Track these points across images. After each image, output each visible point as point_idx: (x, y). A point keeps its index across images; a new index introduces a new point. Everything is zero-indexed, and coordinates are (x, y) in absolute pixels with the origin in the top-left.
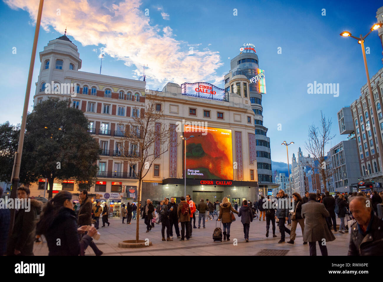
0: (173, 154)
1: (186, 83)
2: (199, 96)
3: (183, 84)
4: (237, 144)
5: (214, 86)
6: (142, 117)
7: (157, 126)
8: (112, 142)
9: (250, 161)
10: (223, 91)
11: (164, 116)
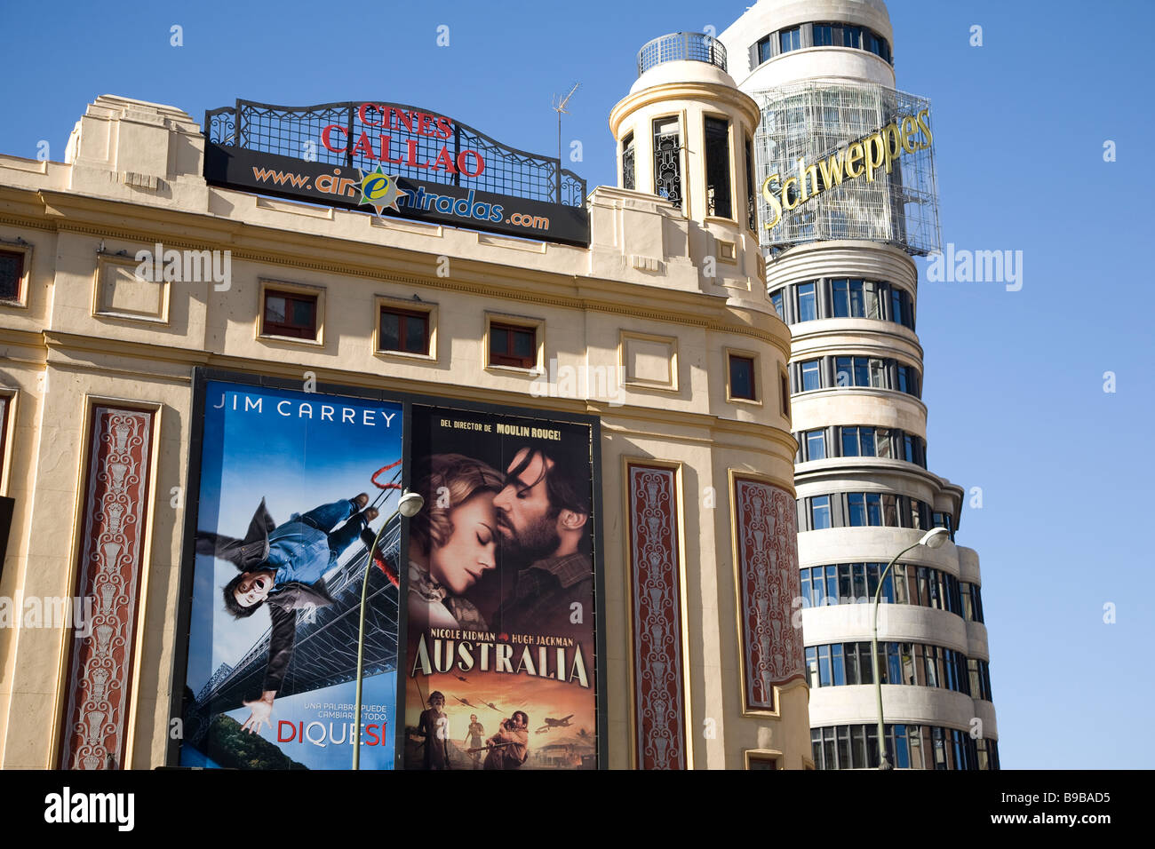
3: (219, 112)
4: (640, 553)
5: (470, 135)
9: (751, 690)
10: (544, 172)
11: (43, 339)
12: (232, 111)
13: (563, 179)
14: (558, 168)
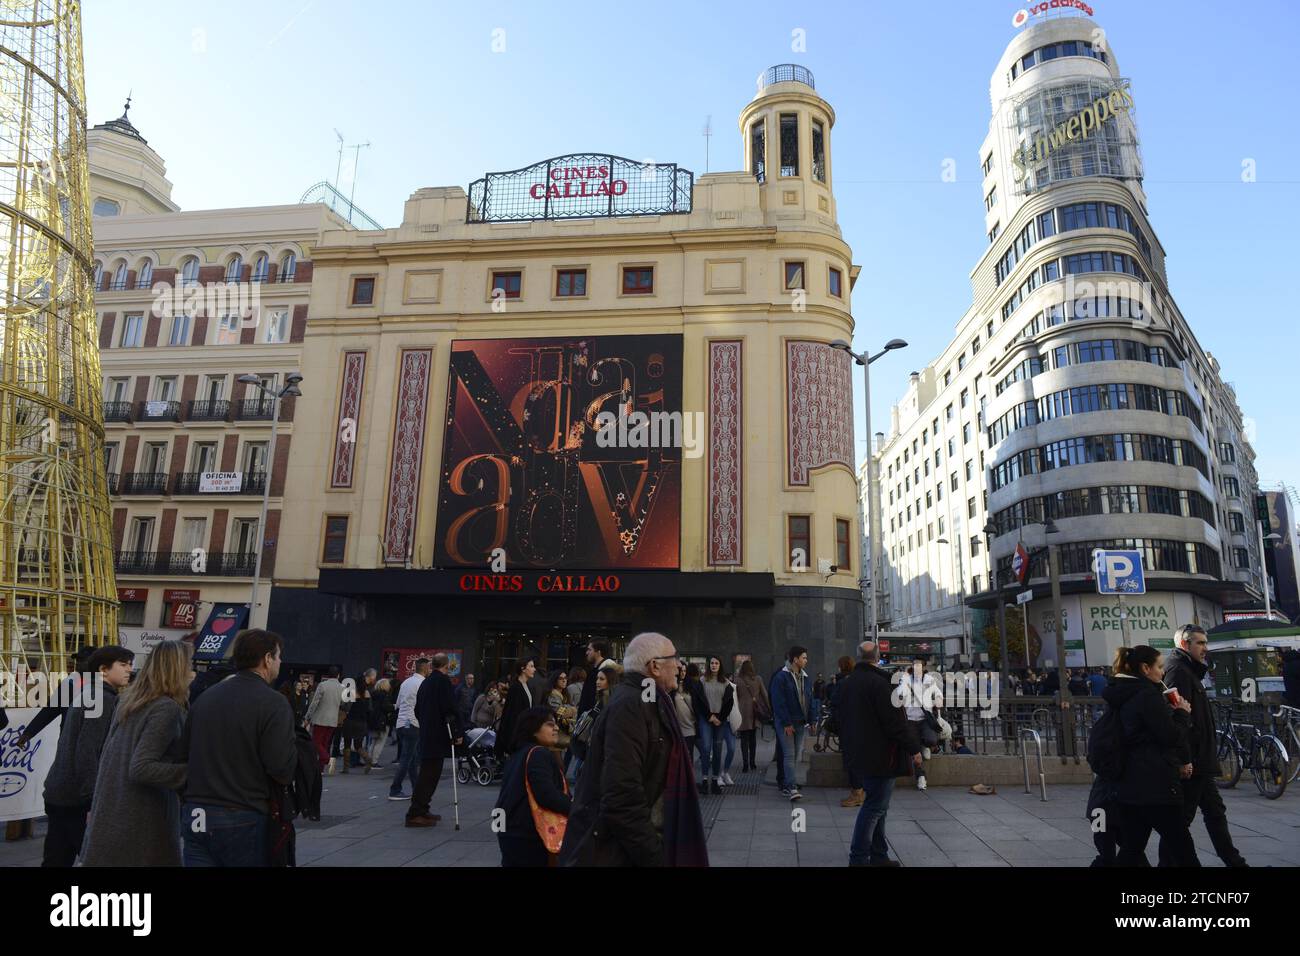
0: (406, 466)
1: (493, 174)
2: (546, 218)
3: (476, 182)
4: (715, 396)
5: (619, 161)
6: (298, 336)
7: (352, 365)
8: (181, 442)
9: (792, 474)
10: (666, 173)
11: (379, 320)
12: (482, 180)
13: (678, 174)
14: (675, 169)
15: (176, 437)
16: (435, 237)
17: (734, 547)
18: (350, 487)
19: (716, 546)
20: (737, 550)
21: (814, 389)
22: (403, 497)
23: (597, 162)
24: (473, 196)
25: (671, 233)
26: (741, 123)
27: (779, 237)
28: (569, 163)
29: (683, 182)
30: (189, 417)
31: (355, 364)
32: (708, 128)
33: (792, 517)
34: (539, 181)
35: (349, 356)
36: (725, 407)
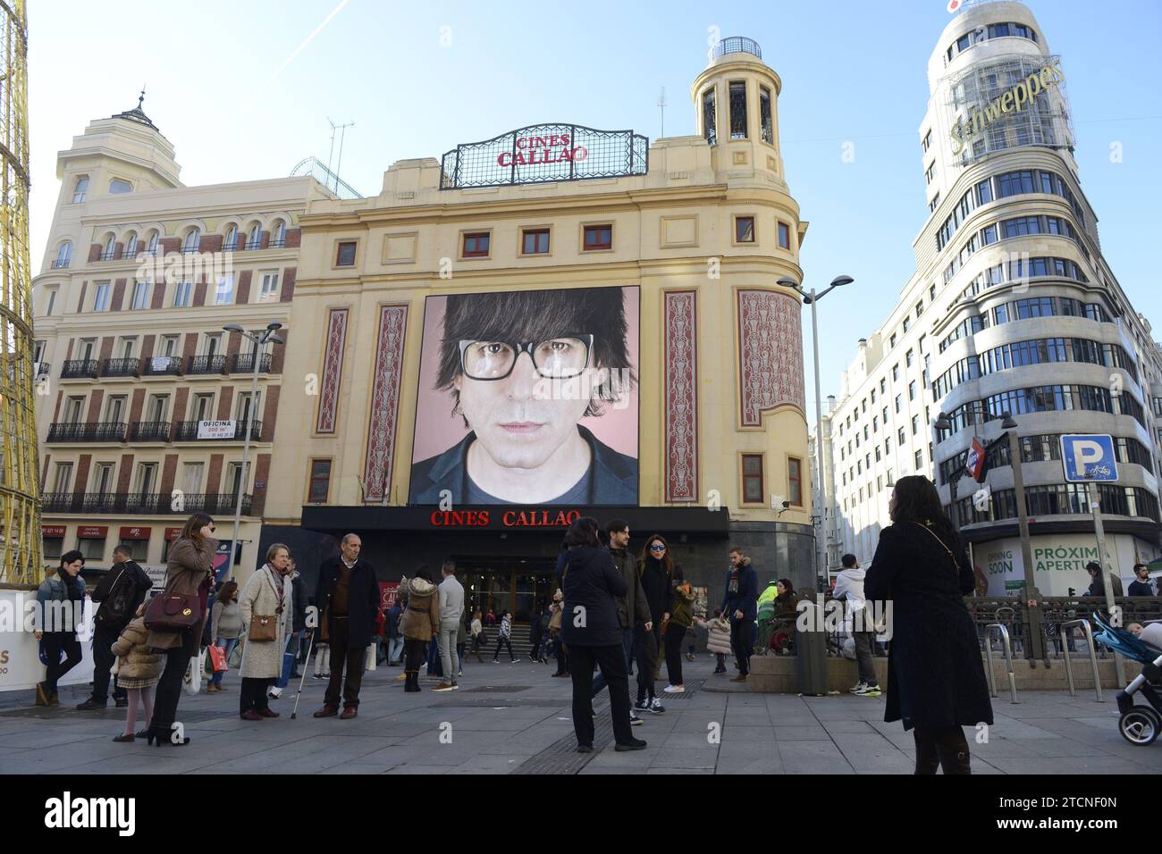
0: (385, 412)
1: (464, 145)
2: (512, 184)
3: (449, 153)
4: (671, 343)
5: (580, 130)
6: (287, 296)
7: (335, 321)
8: (182, 394)
9: (745, 415)
10: (623, 139)
11: (360, 280)
12: (454, 151)
13: (635, 140)
14: (631, 135)
15: (178, 389)
16: (411, 203)
17: (690, 484)
18: (333, 432)
19: (673, 485)
20: (694, 486)
21: (765, 335)
22: (381, 441)
23: (559, 131)
24: (445, 165)
25: (627, 193)
26: (693, 94)
27: (729, 194)
28: (534, 134)
29: (639, 146)
30: (190, 371)
31: (338, 320)
32: (662, 99)
33: (745, 456)
34: (506, 150)
35: (333, 313)
36: (681, 353)
